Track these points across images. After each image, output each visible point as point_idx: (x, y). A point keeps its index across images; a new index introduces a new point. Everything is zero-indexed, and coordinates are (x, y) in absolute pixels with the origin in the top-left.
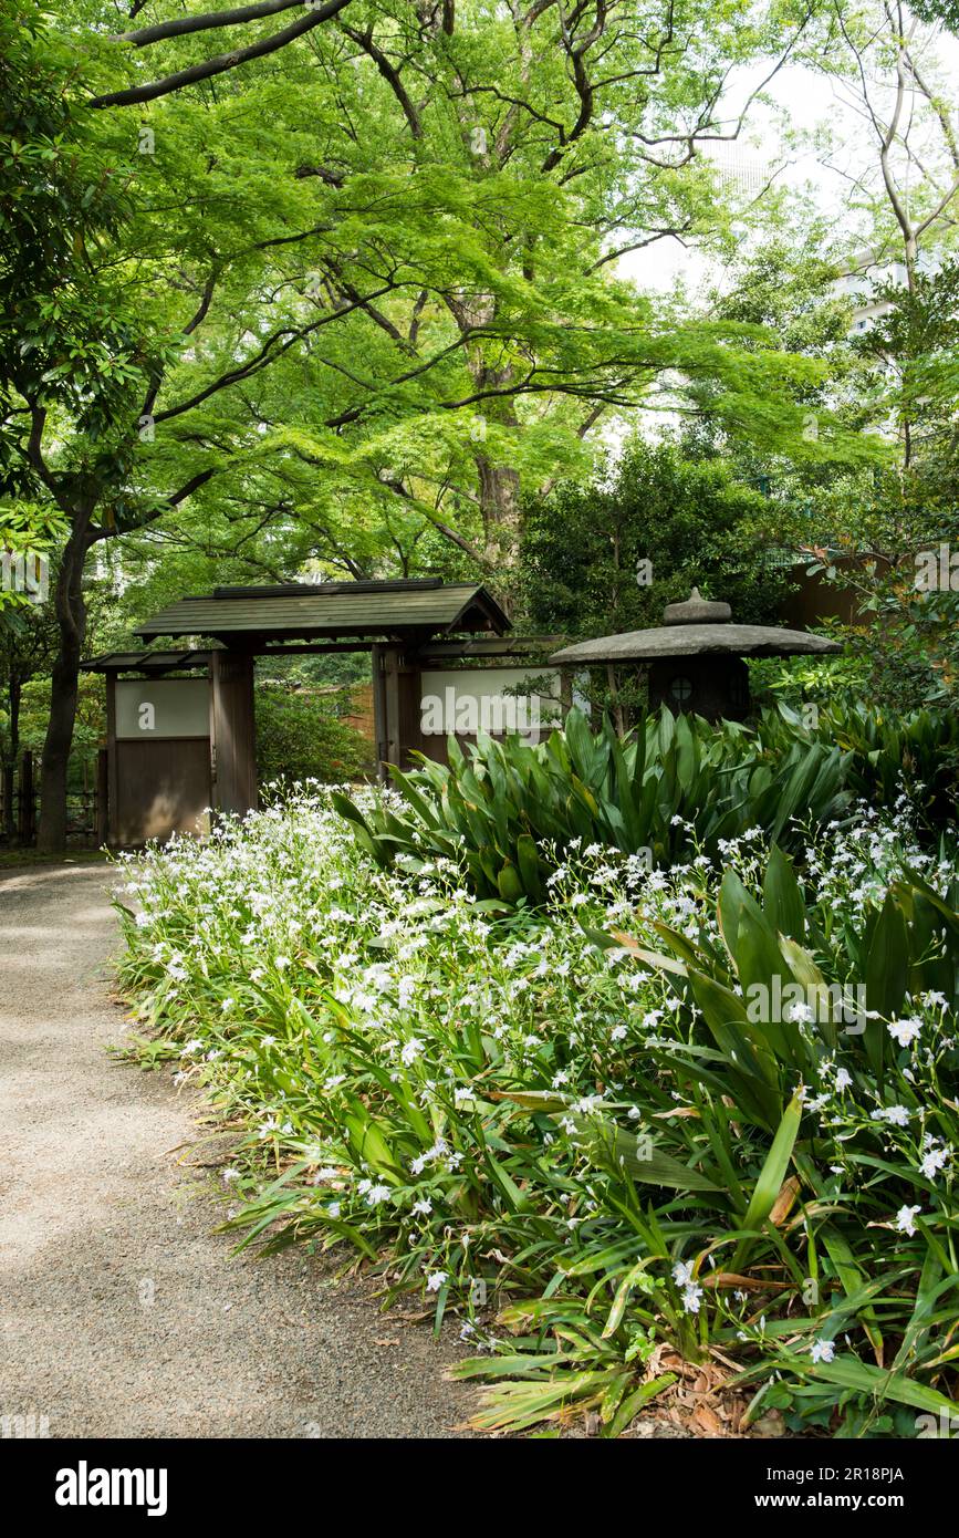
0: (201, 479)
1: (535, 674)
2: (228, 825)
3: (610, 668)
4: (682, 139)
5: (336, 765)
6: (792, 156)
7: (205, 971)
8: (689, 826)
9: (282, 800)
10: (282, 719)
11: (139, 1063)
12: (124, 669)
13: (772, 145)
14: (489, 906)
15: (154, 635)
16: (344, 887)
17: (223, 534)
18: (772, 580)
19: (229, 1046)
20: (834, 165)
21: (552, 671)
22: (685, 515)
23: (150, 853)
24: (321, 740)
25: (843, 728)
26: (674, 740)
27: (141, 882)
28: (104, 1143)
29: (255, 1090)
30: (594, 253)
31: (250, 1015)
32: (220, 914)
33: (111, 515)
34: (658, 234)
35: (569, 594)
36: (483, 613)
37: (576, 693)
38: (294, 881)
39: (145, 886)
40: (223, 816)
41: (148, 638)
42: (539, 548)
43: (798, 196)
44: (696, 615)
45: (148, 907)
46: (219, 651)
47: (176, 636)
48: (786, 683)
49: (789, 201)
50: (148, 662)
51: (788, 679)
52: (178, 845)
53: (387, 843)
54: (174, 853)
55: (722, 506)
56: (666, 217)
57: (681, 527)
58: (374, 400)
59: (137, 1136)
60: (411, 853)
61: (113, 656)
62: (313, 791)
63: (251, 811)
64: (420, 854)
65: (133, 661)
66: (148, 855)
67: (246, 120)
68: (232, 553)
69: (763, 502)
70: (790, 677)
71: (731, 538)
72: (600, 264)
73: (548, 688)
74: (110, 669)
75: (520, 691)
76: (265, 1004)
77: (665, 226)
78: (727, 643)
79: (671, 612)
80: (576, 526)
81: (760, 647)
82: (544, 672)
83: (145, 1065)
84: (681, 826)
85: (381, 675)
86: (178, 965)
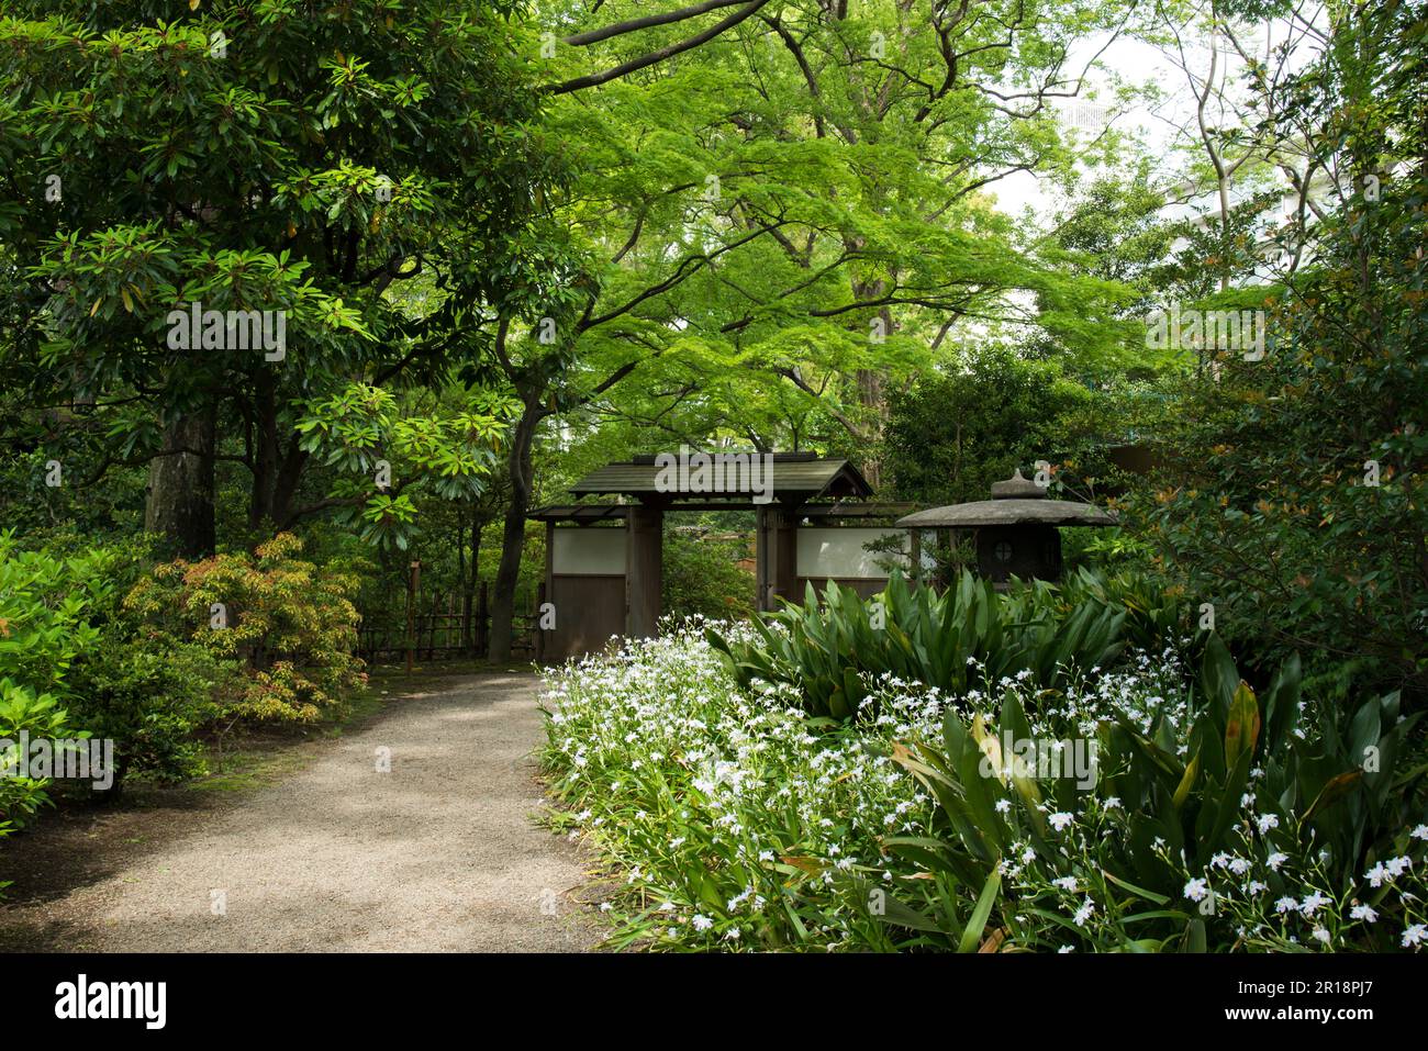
0: (626, 370)
1: (889, 533)
2: (631, 649)
3: (951, 531)
4: (1032, 96)
5: (730, 601)
6: (1126, 107)
7: (602, 761)
8: (980, 666)
9: (671, 631)
10: (686, 562)
11: (551, 828)
12: (561, 518)
13: (1107, 98)
14: (821, 722)
15: (585, 493)
16: (713, 702)
17: (645, 406)
18: (1094, 460)
19: (613, 816)
20: (1162, 113)
21: (904, 531)
22: (1022, 405)
23: (568, 669)
24: (718, 579)
25: (1132, 589)
26: (974, 597)
27: (560, 690)
28: (522, 883)
29: (628, 849)
30: (959, 185)
31: (633, 795)
32: (616, 719)
33: (553, 400)
34: (1012, 169)
35: (918, 469)
36: (849, 481)
37: (923, 550)
38: (673, 696)
39: (562, 694)
40: (628, 641)
41: (580, 495)
42: (899, 429)
43: (1132, 139)
44: (1016, 491)
45: (563, 710)
46: (636, 506)
47: (602, 493)
48: (1097, 548)
49: (1124, 143)
50: (580, 514)
51: (1098, 544)
52: (591, 663)
53: (746, 668)
54: (587, 670)
55: (1051, 398)
56: (1020, 155)
57: (1016, 415)
58: (762, 311)
59: (545, 880)
60: (764, 678)
61: (553, 507)
62: (699, 624)
63: (648, 639)
64: (772, 679)
65: (567, 513)
66: (567, 670)
67: (674, 95)
68: (654, 422)
69: (1089, 395)
70: (1102, 543)
71: (1051, 427)
72: (963, 194)
73: (899, 545)
74: (550, 518)
75: (876, 547)
76: (643, 788)
77: (1019, 162)
78: (1039, 515)
79: (998, 487)
80: (926, 413)
81: (1067, 519)
82: (896, 532)
83: (555, 829)
84: (974, 665)
85: (764, 531)
86: (582, 756)
